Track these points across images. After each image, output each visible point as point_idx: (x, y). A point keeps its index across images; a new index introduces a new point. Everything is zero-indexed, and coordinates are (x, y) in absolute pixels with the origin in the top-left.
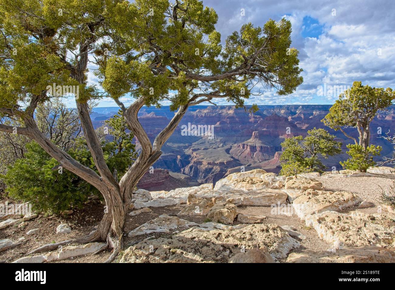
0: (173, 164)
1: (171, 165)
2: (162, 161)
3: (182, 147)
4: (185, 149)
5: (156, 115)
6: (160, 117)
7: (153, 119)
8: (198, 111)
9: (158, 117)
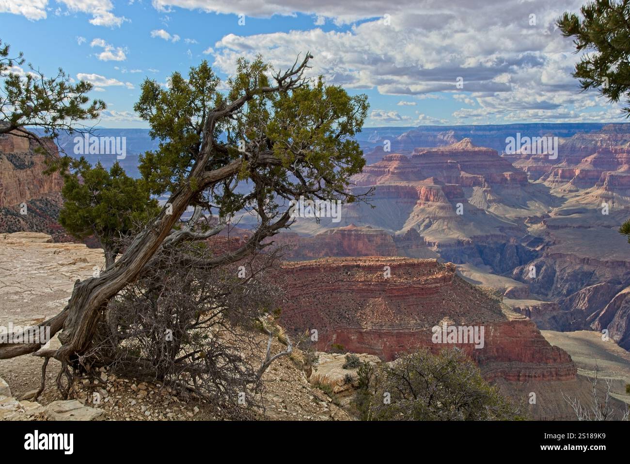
0: (498, 255)
1: (495, 257)
2: (473, 246)
3: (526, 218)
4: (532, 223)
5: (473, 145)
6: (480, 151)
7: (465, 153)
8: (576, 136)
9: (476, 149)
